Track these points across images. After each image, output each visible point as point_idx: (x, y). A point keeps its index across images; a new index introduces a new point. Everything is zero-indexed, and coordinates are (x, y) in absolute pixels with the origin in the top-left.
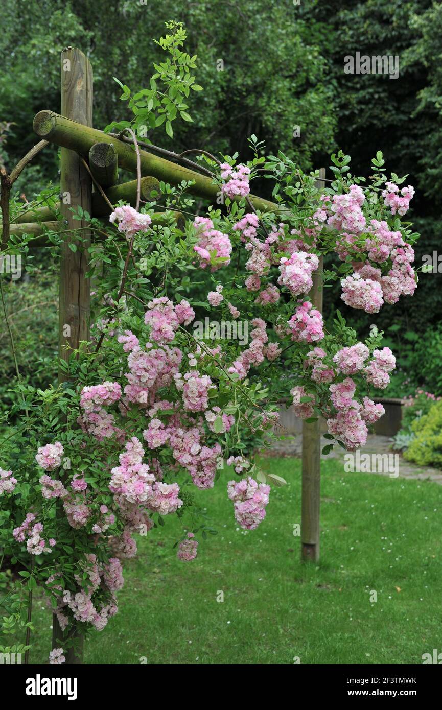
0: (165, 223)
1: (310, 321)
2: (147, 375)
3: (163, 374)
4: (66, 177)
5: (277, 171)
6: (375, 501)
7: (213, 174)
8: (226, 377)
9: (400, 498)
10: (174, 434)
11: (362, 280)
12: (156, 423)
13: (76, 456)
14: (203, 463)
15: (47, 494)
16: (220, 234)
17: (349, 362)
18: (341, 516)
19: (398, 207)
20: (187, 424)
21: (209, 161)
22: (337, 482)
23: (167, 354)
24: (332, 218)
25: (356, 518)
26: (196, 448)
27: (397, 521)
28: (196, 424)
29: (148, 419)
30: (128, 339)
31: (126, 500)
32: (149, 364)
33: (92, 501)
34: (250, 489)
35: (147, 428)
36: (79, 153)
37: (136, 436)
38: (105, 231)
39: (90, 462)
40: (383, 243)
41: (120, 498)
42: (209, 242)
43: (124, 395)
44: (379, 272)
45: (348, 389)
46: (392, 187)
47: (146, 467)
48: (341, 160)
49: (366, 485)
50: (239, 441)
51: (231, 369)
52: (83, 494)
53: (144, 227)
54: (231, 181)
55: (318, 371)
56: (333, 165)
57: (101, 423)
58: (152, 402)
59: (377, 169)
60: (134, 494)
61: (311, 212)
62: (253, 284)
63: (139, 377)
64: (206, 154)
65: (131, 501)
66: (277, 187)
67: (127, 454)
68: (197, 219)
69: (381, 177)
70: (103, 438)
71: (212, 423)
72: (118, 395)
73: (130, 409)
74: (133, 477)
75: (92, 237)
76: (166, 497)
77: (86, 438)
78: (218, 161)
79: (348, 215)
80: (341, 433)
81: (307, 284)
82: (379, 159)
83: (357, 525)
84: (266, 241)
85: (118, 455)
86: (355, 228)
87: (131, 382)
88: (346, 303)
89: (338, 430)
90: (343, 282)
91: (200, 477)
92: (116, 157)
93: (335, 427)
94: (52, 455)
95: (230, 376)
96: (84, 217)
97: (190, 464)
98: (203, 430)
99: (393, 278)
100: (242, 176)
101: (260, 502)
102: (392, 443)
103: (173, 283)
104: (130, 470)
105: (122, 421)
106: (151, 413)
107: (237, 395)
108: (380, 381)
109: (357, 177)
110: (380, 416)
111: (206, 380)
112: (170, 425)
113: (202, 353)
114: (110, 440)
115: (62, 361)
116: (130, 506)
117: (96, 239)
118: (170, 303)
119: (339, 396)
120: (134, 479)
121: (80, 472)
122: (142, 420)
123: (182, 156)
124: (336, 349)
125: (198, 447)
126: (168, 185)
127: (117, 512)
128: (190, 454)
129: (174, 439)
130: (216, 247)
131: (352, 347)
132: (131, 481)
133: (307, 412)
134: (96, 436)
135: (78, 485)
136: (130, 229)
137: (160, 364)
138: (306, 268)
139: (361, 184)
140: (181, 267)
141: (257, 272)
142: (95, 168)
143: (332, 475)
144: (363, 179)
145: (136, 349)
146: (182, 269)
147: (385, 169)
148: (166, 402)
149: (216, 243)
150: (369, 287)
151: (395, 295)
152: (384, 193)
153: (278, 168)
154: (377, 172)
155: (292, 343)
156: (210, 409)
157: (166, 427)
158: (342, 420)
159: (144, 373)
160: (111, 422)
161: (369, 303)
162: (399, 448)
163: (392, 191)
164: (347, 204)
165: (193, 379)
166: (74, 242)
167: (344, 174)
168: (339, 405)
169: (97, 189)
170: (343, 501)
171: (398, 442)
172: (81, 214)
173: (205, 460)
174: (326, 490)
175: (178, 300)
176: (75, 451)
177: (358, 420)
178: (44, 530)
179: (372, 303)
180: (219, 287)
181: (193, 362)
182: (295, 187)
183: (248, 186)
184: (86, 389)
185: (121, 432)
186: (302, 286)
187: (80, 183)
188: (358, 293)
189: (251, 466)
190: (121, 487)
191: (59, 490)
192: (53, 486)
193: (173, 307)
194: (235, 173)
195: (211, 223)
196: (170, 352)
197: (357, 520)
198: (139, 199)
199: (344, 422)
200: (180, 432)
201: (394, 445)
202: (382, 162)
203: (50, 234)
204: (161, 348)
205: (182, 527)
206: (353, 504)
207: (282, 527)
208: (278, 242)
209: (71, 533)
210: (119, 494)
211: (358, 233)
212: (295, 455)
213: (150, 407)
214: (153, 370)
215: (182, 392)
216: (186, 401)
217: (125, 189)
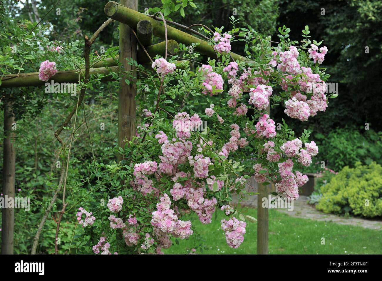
0: (183, 68)
1: (268, 125)
2: (173, 157)
3: (181, 156)
4: (123, 41)
5: (247, 37)
6: (300, 234)
7: (208, 38)
8: (219, 158)
9: (315, 232)
10: (188, 191)
11: (298, 102)
12: (178, 185)
13: (130, 204)
14: (206, 209)
15: (113, 226)
16: (217, 74)
17: (291, 150)
18: (280, 242)
19: (318, 59)
20: (196, 186)
21: (206, 31)
22: (277, 223)
23: (184, 145)
24: (280, 64)
25: (289, 243)
26: (201, 200)
27: (313, 246)
28: (201, 186)
29: (173, 183)
30: (161, 136)
31: (161, 231)
32: (174, 151)
33: (140, 230)
34: (235, 225)
35: (172, 188)
36: (130, 27)
37: (166, 193)
38: (146, 72)
39: (139, 207)
40: (309, 81)
41: (157, 229)
42: (210, 80)
43: (159, 168)
44: (305, 97)
45: (289, 165)
46: (314, 47)
47: (172, 211)
48: (284, 31)
49: (294, 224)
50: (228, 196)
51: (221, 153)
52: (135, 226)
53: (171, 71)
54: (220, 43)
55: (271, 155)
56: (280, 34)
57: (145, 185)
58: (174, 173)
59: (305, 36)
60: (166, 227)
61: (267, 61)
62: (233, 104)
63: (169, 158)
64: (204, 27)
65: (164, 231)
66: (247, 46)
67: (161, 203)
68: (203, 66)
69: (308, 41)
70: (146, 194)
71: (210, 185)
72: (156, 169)
73: (161, 177)
74: (165, 217)
75: (138, 76)
76: (184, 229)
77: (136, 193)
78: (212, 31)
79: (290, 63)
80: (284, 191)
81: (266, 104)
82: (307, 30)
83: (289, 248)
84: (240, 78)
85: (156, 204)
86: (294, 71)
87: (162, 161)
88: (288, 115)
89: (282, 190)
90: (287, 103)
91: (204, 217)
92: (153, 28)
93: (280, 188)
94: (117, 204)
95: (220, 157)
96: (134, 64)
97: (198, 209)
98: (205, 190)
99: (314, 101)
100: (226, 40)
101: (241, 232)
102: (309, 200)
103: (188, 103)
104: (163, 213)
105: (158, 183)
106: (175, 179)
107: (226, 169)
108: (306, 162)
109: (293, 40)
110: (306, 182)
111: (207, 160)
112: (186, 186)
113: (204, 144)
114: (150, 195)
115: (120, 148)
116: (163, 234)
117: (141, 77)
118: (188, 115)
119: (284, 170)
120: (166, 218)
121: (133, 214)
122: (169, 183)
123: (190, 28)
124: (282, 142)
125: (203, 199)
126: (184, 46)
127: (154, 237)
128: (198, 203)
129: (188, 194)
130: (215, 82)
131: (293, 141)
132: (164, 220)
133: (262, 179)
134: (142, 192)
135: (132, 221)
136: (163, 72)
137: (180, 151)
138: (266, 94)
139: (296, 45)
140: (193, 93)
141: (235, 97)
142: (140, 35)
143: (273, 218)
144: (297, 42)
145: (167, 142)
146: (194, 95)
147: (310, 36)
148: (183, 172)
149: (215, 80)
150: (302, 106)
151: (315, 111)
152: (310, 50)
153: (247, 35)
154: (305, 38)
155: (254, 139)
156: (209, 177)
157: (183, 188)
158: (285, 184)
159: (171, 156)
160: (150, 184)
161: (302, 115)
162: (313, 202)
163: (315, 50)
164: (289, 57)
165: (200, 159)
166: (128, 78)
167: (286, 39)
168: (284, 175)
169: (140, 47)
170: (280, 234)
171: (312, 199)
172: (132, 62)
173: (207, 207)
174: (271, 227)
175: (192, 114)
176: (130, 201)
177: (294, 184)
178: (111, 247)
179: (304, 115)
180: (212, 105)
181: (200, 150)
182: (257, 47)
183: (230, 46)
184: (137, 165)
185: (156, 190)
186: (263, 104)
187: (131, 44)
188: (295, 109)
189: (235, 211)
190: (158, 223)
191: (120, 224)
192: (117, 221)
193: (189, 118)
194: (222, 38)
195: (211, 68)
196: (186, 143)
197: (289, 245)
198: (167, 54)
199: (286, 185)
200: (192, 190)
201: (310, 201)
202: (309, 32)
203: (113, 74)
204: (181, 141)
205: (185, 248)
206: (287, 235)
207: (245, 249)
208: (247, 79)
209: (126, 249)
210: (157, 227)
211: (296, 74)
212: (251, 206)
213: (173, 176)
214: (177, 154)
215: (193, 167)
216: (196, 172)
217: (157, 47)
